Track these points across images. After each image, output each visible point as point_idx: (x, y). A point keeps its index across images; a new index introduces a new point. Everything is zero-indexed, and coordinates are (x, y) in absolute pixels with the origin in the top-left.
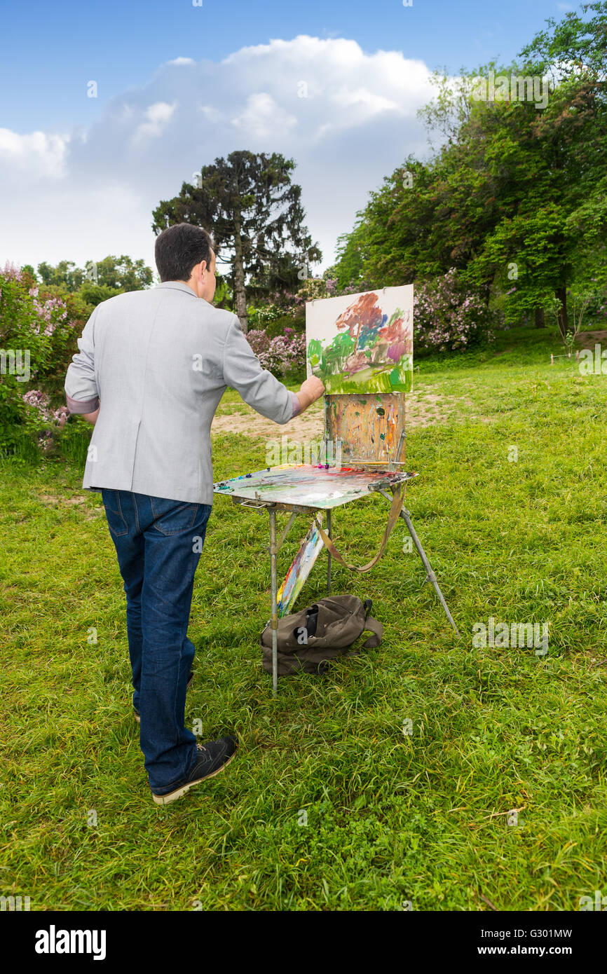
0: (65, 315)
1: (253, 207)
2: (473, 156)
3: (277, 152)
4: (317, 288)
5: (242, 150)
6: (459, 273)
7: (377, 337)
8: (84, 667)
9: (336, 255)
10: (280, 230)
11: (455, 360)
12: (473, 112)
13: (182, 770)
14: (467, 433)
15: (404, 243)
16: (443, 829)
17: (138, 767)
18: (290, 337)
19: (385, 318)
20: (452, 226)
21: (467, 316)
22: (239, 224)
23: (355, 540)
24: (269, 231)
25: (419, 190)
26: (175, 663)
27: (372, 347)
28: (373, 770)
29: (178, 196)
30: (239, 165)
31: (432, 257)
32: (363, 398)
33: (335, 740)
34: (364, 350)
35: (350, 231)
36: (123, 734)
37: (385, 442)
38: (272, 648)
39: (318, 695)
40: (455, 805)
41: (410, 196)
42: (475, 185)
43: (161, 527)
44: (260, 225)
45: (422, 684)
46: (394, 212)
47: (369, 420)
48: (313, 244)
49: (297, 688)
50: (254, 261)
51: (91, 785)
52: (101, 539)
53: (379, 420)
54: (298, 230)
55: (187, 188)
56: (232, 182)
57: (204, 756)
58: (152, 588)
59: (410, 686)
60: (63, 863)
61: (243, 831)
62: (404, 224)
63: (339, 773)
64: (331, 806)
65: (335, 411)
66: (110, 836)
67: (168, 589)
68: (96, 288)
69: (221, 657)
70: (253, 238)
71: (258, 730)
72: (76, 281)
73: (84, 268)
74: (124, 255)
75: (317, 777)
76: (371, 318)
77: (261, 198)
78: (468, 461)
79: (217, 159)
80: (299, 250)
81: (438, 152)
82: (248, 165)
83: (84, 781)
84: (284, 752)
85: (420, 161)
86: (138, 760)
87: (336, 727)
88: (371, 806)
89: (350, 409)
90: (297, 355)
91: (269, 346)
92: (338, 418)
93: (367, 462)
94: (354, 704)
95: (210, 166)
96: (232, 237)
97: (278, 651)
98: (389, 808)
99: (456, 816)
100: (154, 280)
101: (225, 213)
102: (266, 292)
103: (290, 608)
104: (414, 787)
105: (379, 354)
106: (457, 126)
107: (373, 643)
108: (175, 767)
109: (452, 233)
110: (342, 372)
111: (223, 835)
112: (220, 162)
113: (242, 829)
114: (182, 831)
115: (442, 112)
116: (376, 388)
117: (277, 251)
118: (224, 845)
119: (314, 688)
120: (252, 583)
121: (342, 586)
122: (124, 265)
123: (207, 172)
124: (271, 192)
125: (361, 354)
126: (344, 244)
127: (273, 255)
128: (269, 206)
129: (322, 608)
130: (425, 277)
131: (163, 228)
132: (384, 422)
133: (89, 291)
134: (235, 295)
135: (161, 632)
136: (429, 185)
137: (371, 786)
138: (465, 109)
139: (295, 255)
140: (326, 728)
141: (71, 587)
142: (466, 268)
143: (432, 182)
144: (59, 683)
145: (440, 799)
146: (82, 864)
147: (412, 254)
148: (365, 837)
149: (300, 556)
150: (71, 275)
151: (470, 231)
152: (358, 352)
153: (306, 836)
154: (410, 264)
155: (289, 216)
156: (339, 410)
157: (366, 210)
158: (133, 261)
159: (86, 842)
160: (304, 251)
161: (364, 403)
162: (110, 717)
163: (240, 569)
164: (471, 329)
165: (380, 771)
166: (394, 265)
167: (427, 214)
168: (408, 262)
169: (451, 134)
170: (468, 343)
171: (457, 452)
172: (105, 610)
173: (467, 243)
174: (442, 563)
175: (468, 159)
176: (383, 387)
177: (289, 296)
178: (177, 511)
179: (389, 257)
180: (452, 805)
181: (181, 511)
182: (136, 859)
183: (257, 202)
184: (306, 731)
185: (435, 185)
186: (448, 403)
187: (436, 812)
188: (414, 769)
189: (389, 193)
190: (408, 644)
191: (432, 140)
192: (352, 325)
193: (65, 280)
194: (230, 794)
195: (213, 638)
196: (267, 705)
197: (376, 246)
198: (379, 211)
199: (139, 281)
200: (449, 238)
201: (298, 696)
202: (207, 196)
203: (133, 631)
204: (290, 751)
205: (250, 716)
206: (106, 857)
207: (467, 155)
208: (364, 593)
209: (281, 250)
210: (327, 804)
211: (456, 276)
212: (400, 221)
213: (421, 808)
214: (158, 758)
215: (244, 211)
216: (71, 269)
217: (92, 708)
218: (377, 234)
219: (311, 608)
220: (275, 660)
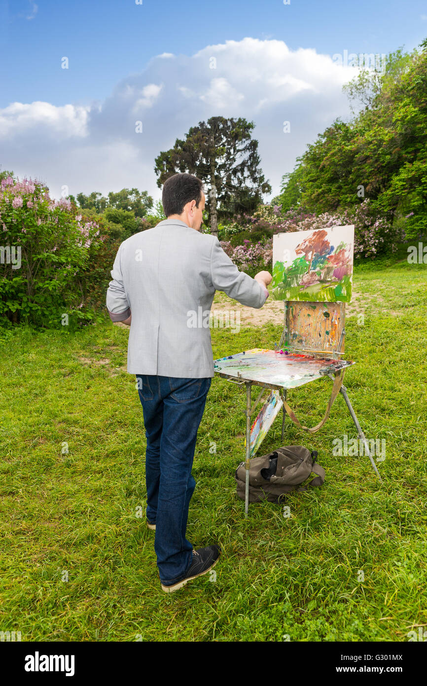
0: (98, 233)
1: (224, 156)
2: (384, 118)
3: (242, 117)
4: (267, 212)
5: (218, 116)
6: (372, 202)
7: (326, 262)
8: (111, 485)
9: (281, 188)
10: (242, 171)
11: (367, 265)
12: (384, 86)
13: (183, 568)
14: (381, 324)
15: (332, 180)
16: (376, 633)
17: (151, 563)
18: (248, 246)
19: (332, 248)
20: (367, 169)
21: (377, 233)
22: (214, 167)
23: (301, 402)
24: (235, 172)
25: (343, 143)
26: (184, 493)
27: (322, 269)
28: (322, 582)
29: (173, 148)
30: (215, 126)
31: (351, 190)
32: (314, 305)
33: (291, 555)
34: (316, 271)
35: (292, 171)
36: (140, 537)
37: (330, 336)
38: (245, 482)
39: (278, 520)
40: (384, 615)
41: (337, 147)
42: (385, 139)
43: (175, 396)
44: (229, 168)
45: (355, 517)
46: (324, 159)
47: (318, 320)
48: (265, 181)
49: (262, 512)
50: (223, 193)
51: (119, 574)
52: (120, 391)
53: (325, 321)
54: (255, 171)
55: (179, 143)
56: (210, 138)
57: (198, 559)
58: (168, 439)
59: (345, 518)
60: (101, 630)
61: (227, 619)
62: (332, 167)
63: (297, 582)
64: (291, 607)
65: (292, 312)
66: (133, 613)
67: (181, 440)
68: (115, 211)
69: (207, 485)
70: (223, 177)
71: (235, 542)
72: (102, 206)
73: (107, 197)
74: (134, 188)
75: (280, 584)
76: (321, 248)
77: (230, 149)
78: (382, 344)
79: (200, 122)
80: (256, 185)
81: (357, 114)
82: (221, 126)
83: (114, 569)
84: (255, 561)
85: (345, 123)
86: (150, 557)
87: (292, 546)
88: (320, 609)
89: (305, 311)
90: (253, 259)
91: (233, 253)
92: (294, 317)
93: (315, 350)
94: (305, 529)
95: (195, 128)
96: (209, 177)
97: (250, 485)
98: (334, 612)
99: (385, 623)
100: (154, 205)
101: (204, 159)
102: (231, 214)
103: (255, 451)
104: (352, 598)
105: (328, 273)
106: (371, 96)
107: (318, 482)
108: (178, 566)
109: (367, 174)
110: (299, 285)
111: (213, 622)
112: (202, 124)
113: (226, 617)
114: (182, 615)
115: (361, 86)
116: (324, 298)
117: (240, 186)
118: (214, 629)
119: (275, 514)
120: (227, 429)
121: (292, 436)
122: (134, 195)
123: (193, 131)
124: (237, 145)
125: (313, 274)
126: (287, 180)
127: (237, 188)
128: (235, 155)
129: (280, 455)
130: (346, 205)
131: (162, 170)
132: (329, 322)
133: (111, 213)
134: (209, 216)
135: (174, 470)
136: (350, 139)
137: (320, 594)
138: (378, 84)
139: (252, 188)
140: (285, 545)
141: (101, 425)
142: (377, 199)
143: (353, 137)
144: (94, 495)
145: (373, 609)
146: (115, 633)
147: (337, 188)
148: (317, 633)
149: (262, 413)
150: (98, 202)
151: (380, 172)
152: (311, 272)
153: (273, 629)
154: (335, 196)
155: (249, 161)
156: (296, 312)
157: (304, 157)
158: (140, 192)
159: (116, 616)
160: (259, 186)
161: (314, 308)
162: (130, 523)
163: (218, 419)
164: (380, 243)
165: (327, 583)
166: (324, 197)
167: (349, 160)
168: (334, 194)
169: (368, 102)
170: (377, 253)
171: (374, 337)
172: (125, 444)
173: (378, 181)
174: (366, 423)
175: (380, 120)
176: (329, 297)
177: (247, 217)
178: (187, 386)
179: (320, 190)
180: (382, 614)
181: (190, 386)
182: (152, 632)
183: (227, 152)
184: (270, 546)
185: (355, 139)
186: (364, 299)
187: (369, 619)
188: (351, 583)
189: (322, 145)
190: (343, 484)
191: (353, 106)
192: (307, 253)
193: (95, 205)
194: (217, 590)
195: (201, 470)
196: (241, 524)
197: (311, 183)
198: (313, 158)
199: (144, 206)
200: (365, 177)
201: (263, 518)
202: (193, 148)
203: (150, 465)
204: (259, 561)
205: (229, 531)
206: (130, 628)
207: (379, 117)
208: (308, 442)
209: (243, 185)
210: (288, 605)
211: (369, 204)
212: (329, 165)
213: (359, 614)
214: (167, 560)
215: (218, 158)
216: (99, 198)
217: (117, 515)
218: (312, 175)
219: (272, 454)
220: (247, 491)
